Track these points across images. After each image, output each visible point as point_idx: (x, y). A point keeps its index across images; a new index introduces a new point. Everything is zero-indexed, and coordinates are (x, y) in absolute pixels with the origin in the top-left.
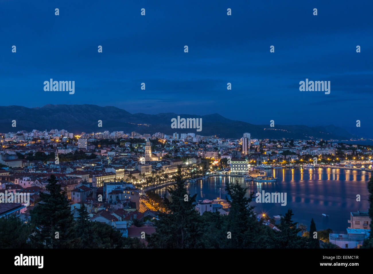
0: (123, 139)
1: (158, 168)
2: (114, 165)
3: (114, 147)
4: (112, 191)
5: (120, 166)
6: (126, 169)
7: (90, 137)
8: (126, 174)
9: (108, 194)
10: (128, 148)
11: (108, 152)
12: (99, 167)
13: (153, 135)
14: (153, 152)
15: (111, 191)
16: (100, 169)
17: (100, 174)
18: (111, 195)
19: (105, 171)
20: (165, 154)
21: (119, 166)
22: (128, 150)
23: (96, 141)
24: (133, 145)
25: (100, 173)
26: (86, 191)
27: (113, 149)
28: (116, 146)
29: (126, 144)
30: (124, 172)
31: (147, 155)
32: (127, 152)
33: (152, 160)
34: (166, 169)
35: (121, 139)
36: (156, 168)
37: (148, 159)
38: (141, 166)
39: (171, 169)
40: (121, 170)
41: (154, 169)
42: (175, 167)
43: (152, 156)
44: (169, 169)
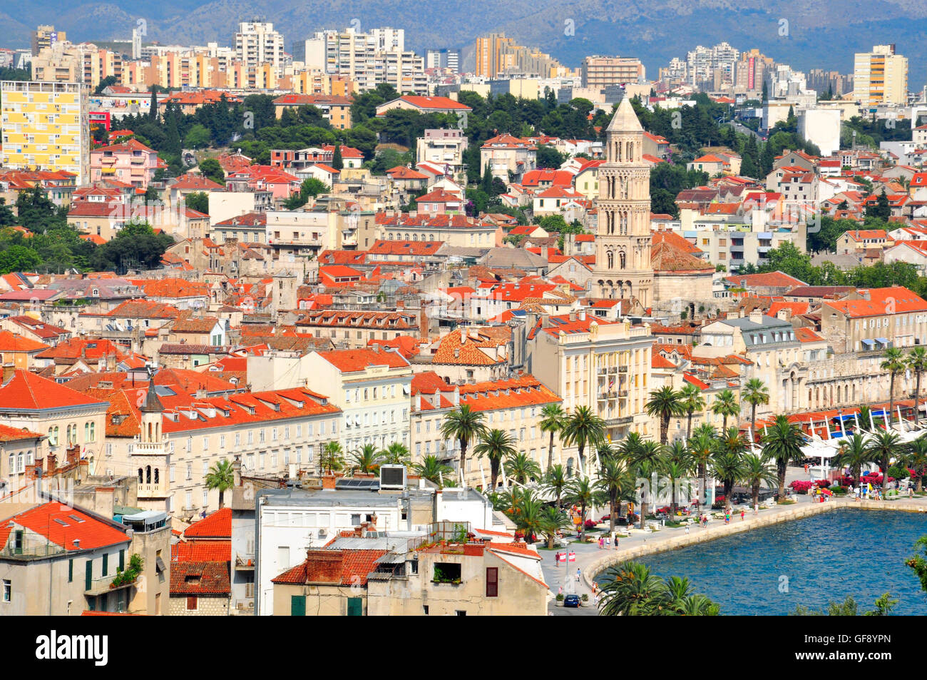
0: (405, 106)
1: (706, 362)
2: (325, 332)
3: (321, 174)
4: (311, 553)
5: (379, 335)
6: (429, 368)
7: (110, 72)
8: (427, 407)
9: (276, 582)
10: (447, 185)
11: (271, 216)
12: (191, 340)
13: (666, 64)
14: (669, 225)
15: (299, 558)
16: (202, 360)
17: (204, 402)
18: (297, 591)
19: (242, 379)
20: (775, 245)
21: (366, 334)
22: (440, 196)
23: (162, 110)
24: (485, 156)
25: (201, 395)
26: (78, 554)
27: (313, 188)
28: (337, 165)
29: (432, 146)
30: (408, 389)
31: (611, 249)
32: (434, 216)
33: (656, 296)
34: (785, 381)
35: (380, 103)
36: (689, 365)
37: (624, 280)
38: (560, 341)
39: (825, 377)
40: (385, 371)
41: (674, 373)
42: (866, 361)
43: (654, 254)
44: (811, 378)
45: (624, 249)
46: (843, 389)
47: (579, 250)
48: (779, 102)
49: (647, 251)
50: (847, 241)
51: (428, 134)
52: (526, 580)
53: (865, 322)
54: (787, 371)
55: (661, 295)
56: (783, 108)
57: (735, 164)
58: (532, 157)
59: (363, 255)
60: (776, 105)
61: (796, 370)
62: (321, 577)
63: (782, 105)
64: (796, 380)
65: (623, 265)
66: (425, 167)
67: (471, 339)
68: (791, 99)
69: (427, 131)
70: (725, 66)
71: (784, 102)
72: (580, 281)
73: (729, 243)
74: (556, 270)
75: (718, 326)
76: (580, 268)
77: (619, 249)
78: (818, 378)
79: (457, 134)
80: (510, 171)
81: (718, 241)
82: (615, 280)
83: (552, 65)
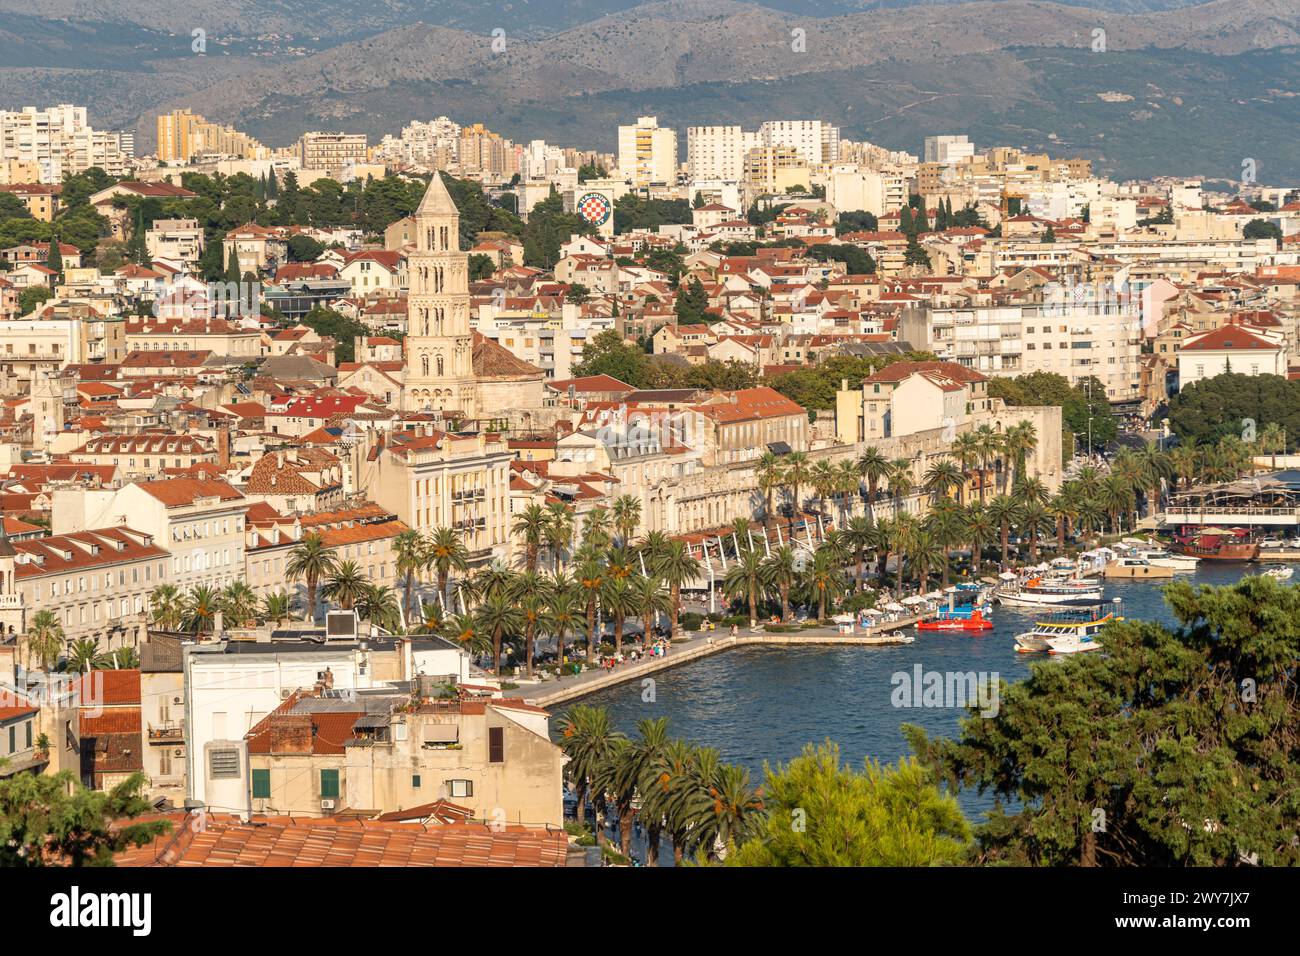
5: (170, 462)
8: (264, 545)
21: (155, 461)
24: (229, 250)
29: (164, 239)
30: (242, 523)
31: (426, 352)
32: (186, 320)
33: (479, 406)
34: (653, 499)
35: (91, 193)
36: (551, 486)
37: (443, 388)
38: (409, 461)
39: (695, 494)
40: (216, 503)
41: (533, 496)
42: (736, 473)
43: (475, 357)
44: (680, 496)
45: (441, 352)
46: (714, 507)
47: (373, 355)
48: (538, 182)
49: (468, 354)
50: (665, 338)
51: (158, 227)
52: (537, 740)
53: (733, 428)
54: (655, 488)
55: (486, 406)
56: (543, 189)
57: (517, 252)
58: (281, 249)
59: (115, 368)
60: (535, 186)
61: (664, 486)
62: (288, 746)
63: (541, 185)
64: (664, 499)
65: (440, 371)
66: (158, 264)
67: (289, 462)
68: (550, 178)
69: (155, 222)
70: (446, 143)
71: (543, 182)
72: (379, 392)
73: (536, 342)
74: (347, 380)
75: (576, 439)
76: (377, 375)
77: (436, 352)
78: (688, 495)
79: (192, 225)
80: (258, 267)
81: (523, 342)
82: (431, 389)
83: (250, 145)
